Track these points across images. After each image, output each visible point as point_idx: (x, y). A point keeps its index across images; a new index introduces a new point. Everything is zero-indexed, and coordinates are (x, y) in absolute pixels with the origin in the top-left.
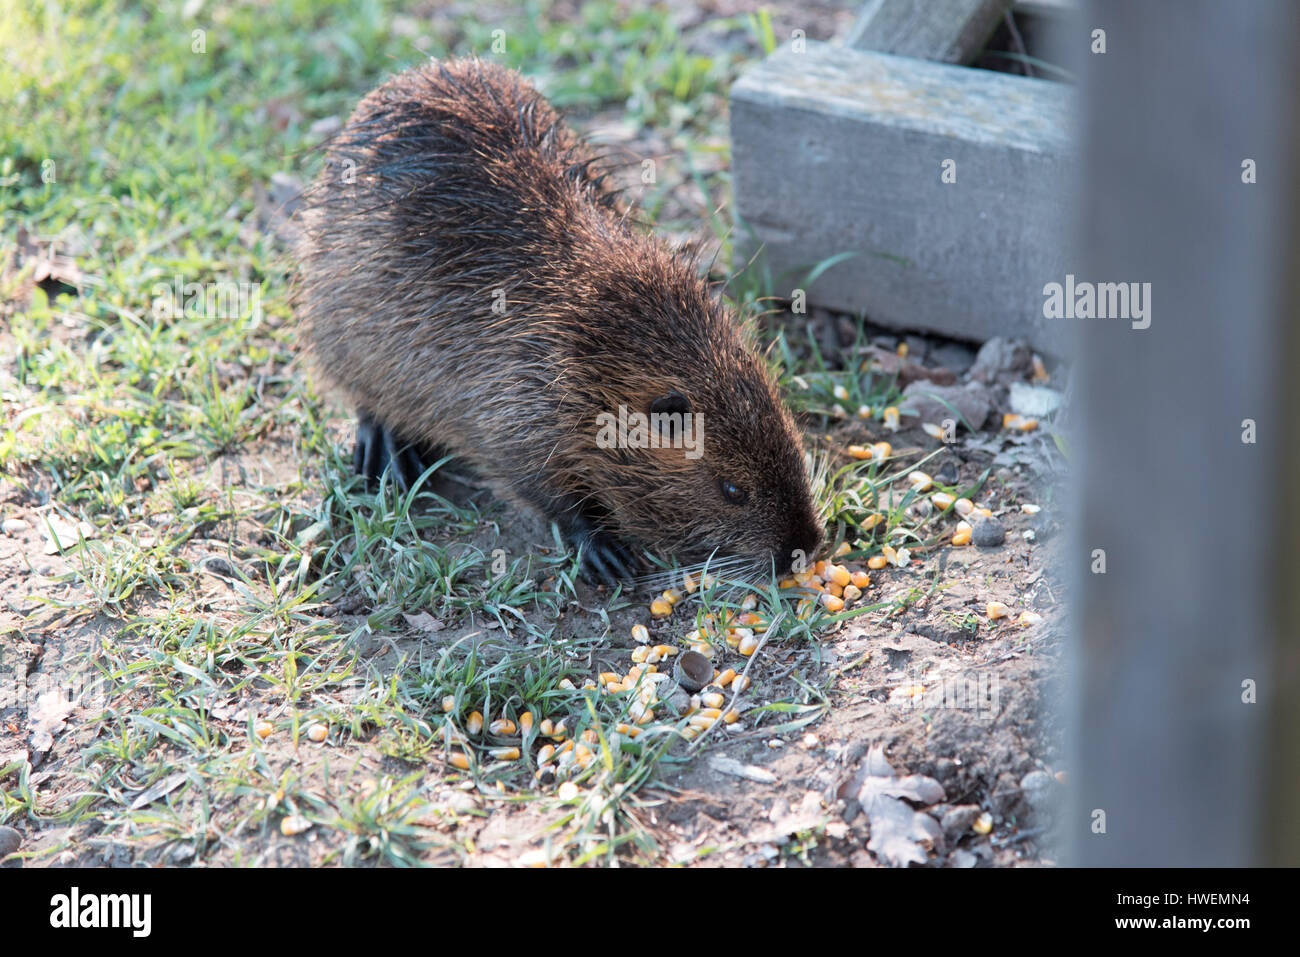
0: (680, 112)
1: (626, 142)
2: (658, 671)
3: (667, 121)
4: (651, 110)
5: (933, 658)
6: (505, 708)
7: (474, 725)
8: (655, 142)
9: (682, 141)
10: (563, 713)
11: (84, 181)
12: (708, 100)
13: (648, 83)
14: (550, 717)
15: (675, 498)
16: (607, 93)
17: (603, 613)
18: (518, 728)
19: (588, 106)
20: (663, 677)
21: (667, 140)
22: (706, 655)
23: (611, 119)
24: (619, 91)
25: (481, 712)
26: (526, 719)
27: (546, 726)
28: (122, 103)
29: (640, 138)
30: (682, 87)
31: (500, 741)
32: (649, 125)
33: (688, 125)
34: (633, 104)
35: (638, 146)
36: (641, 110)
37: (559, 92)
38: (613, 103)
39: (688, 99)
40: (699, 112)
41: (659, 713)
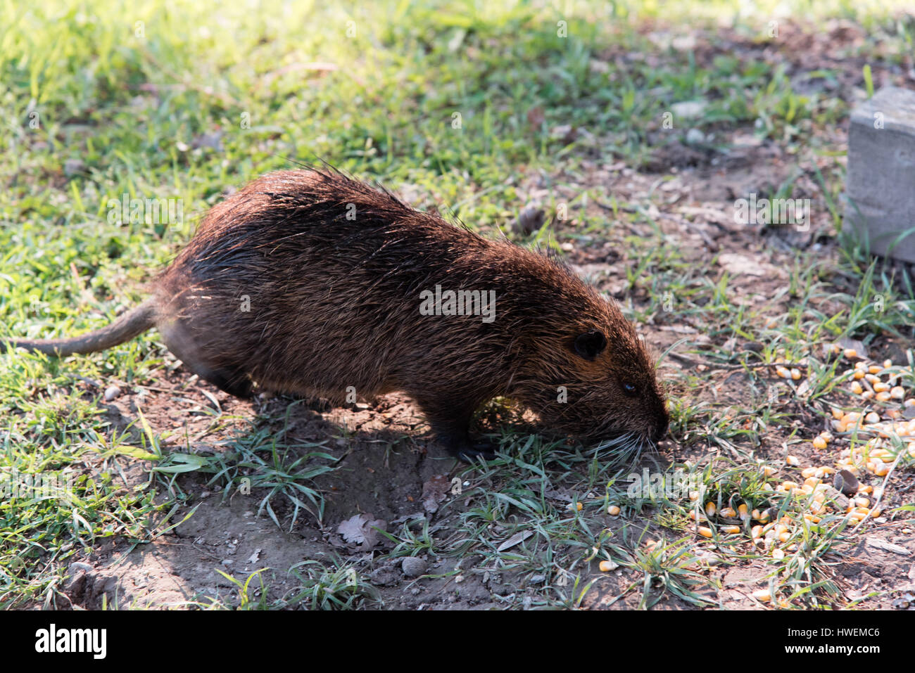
0: (790, 130)
1: (757, 148)
2: (824, 482)
3: (782, 136)
4: (770, 127)
6: (731, 500)
7: (711, 511)
8: (775, 149)
9: (792, 149)
10: (767, 505)
11: (412, 156)
12: (807, 123)
13: (767, 111)
14: (758, 507)
16: (741, 116)
17: (784, 445)
18: (738, 514)
19: (729, 123)
20: (827, 486)
21: (783, 148)
22: (854, 474)
23: (744, 133)
24: (749, 116)
25: (716, 503)
26: (742, 508)
27: (756, 513)
28: (425, 107)
29: (765, 145)
30: (791, 114)
31: (727, 521)
32: (770, 137)
33: (794, 139)
34: (759, 123)
35: (763, 151)
36: (764, 127)
37: (710, 113)
38: (746, 123)
39: (793, 122)
40: (802, 131)
41: (831, 508)
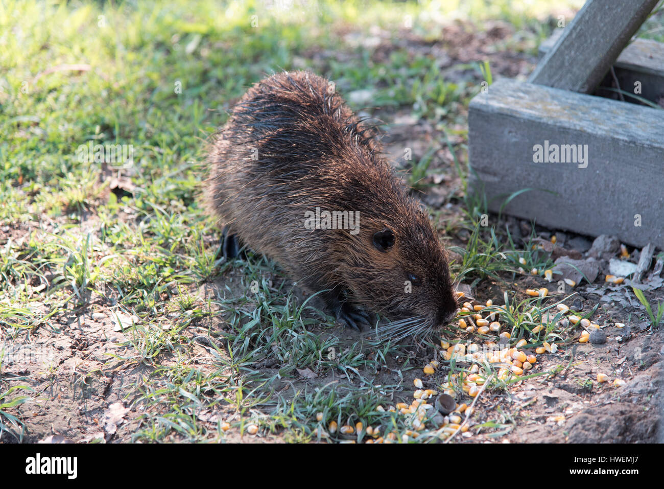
0: (440, 112)
1: (412, 126)
2: (427, 403)
3: (434, 116)
4: (425, 109)
5: (569, 402)
6: (349, 420)
7: (333, 428)
8: (427, 127)
9: (440, 126)
10: (378, 423)
11: (136, 138)
12: (455, 105)
13: (424, 96)
14: (372, 425)
15: (384, 283)
16: (403, 101)
17: (399, 372)
18: (355, 430)
19: (393, 107)
20: (429, 406)
21: (433, 125)
22: (452, 396)
23: (405, 114)
24: (409, 100)
25: (336, 422)
26: (359, 426)
27: (369, 430)
28: (155, 98)
29: (419, 124)
30: (442, 98)
31: (345, 436)
32: (424, 118)
33: (444, 118)
34: (416, 106)
35: (418, 129)
36: (420, 109)
37: (378, 99)
38: (406, 106)
39: (444, 105)
40: (449, 112)
41: (428, 425)
